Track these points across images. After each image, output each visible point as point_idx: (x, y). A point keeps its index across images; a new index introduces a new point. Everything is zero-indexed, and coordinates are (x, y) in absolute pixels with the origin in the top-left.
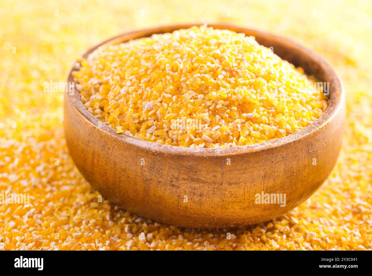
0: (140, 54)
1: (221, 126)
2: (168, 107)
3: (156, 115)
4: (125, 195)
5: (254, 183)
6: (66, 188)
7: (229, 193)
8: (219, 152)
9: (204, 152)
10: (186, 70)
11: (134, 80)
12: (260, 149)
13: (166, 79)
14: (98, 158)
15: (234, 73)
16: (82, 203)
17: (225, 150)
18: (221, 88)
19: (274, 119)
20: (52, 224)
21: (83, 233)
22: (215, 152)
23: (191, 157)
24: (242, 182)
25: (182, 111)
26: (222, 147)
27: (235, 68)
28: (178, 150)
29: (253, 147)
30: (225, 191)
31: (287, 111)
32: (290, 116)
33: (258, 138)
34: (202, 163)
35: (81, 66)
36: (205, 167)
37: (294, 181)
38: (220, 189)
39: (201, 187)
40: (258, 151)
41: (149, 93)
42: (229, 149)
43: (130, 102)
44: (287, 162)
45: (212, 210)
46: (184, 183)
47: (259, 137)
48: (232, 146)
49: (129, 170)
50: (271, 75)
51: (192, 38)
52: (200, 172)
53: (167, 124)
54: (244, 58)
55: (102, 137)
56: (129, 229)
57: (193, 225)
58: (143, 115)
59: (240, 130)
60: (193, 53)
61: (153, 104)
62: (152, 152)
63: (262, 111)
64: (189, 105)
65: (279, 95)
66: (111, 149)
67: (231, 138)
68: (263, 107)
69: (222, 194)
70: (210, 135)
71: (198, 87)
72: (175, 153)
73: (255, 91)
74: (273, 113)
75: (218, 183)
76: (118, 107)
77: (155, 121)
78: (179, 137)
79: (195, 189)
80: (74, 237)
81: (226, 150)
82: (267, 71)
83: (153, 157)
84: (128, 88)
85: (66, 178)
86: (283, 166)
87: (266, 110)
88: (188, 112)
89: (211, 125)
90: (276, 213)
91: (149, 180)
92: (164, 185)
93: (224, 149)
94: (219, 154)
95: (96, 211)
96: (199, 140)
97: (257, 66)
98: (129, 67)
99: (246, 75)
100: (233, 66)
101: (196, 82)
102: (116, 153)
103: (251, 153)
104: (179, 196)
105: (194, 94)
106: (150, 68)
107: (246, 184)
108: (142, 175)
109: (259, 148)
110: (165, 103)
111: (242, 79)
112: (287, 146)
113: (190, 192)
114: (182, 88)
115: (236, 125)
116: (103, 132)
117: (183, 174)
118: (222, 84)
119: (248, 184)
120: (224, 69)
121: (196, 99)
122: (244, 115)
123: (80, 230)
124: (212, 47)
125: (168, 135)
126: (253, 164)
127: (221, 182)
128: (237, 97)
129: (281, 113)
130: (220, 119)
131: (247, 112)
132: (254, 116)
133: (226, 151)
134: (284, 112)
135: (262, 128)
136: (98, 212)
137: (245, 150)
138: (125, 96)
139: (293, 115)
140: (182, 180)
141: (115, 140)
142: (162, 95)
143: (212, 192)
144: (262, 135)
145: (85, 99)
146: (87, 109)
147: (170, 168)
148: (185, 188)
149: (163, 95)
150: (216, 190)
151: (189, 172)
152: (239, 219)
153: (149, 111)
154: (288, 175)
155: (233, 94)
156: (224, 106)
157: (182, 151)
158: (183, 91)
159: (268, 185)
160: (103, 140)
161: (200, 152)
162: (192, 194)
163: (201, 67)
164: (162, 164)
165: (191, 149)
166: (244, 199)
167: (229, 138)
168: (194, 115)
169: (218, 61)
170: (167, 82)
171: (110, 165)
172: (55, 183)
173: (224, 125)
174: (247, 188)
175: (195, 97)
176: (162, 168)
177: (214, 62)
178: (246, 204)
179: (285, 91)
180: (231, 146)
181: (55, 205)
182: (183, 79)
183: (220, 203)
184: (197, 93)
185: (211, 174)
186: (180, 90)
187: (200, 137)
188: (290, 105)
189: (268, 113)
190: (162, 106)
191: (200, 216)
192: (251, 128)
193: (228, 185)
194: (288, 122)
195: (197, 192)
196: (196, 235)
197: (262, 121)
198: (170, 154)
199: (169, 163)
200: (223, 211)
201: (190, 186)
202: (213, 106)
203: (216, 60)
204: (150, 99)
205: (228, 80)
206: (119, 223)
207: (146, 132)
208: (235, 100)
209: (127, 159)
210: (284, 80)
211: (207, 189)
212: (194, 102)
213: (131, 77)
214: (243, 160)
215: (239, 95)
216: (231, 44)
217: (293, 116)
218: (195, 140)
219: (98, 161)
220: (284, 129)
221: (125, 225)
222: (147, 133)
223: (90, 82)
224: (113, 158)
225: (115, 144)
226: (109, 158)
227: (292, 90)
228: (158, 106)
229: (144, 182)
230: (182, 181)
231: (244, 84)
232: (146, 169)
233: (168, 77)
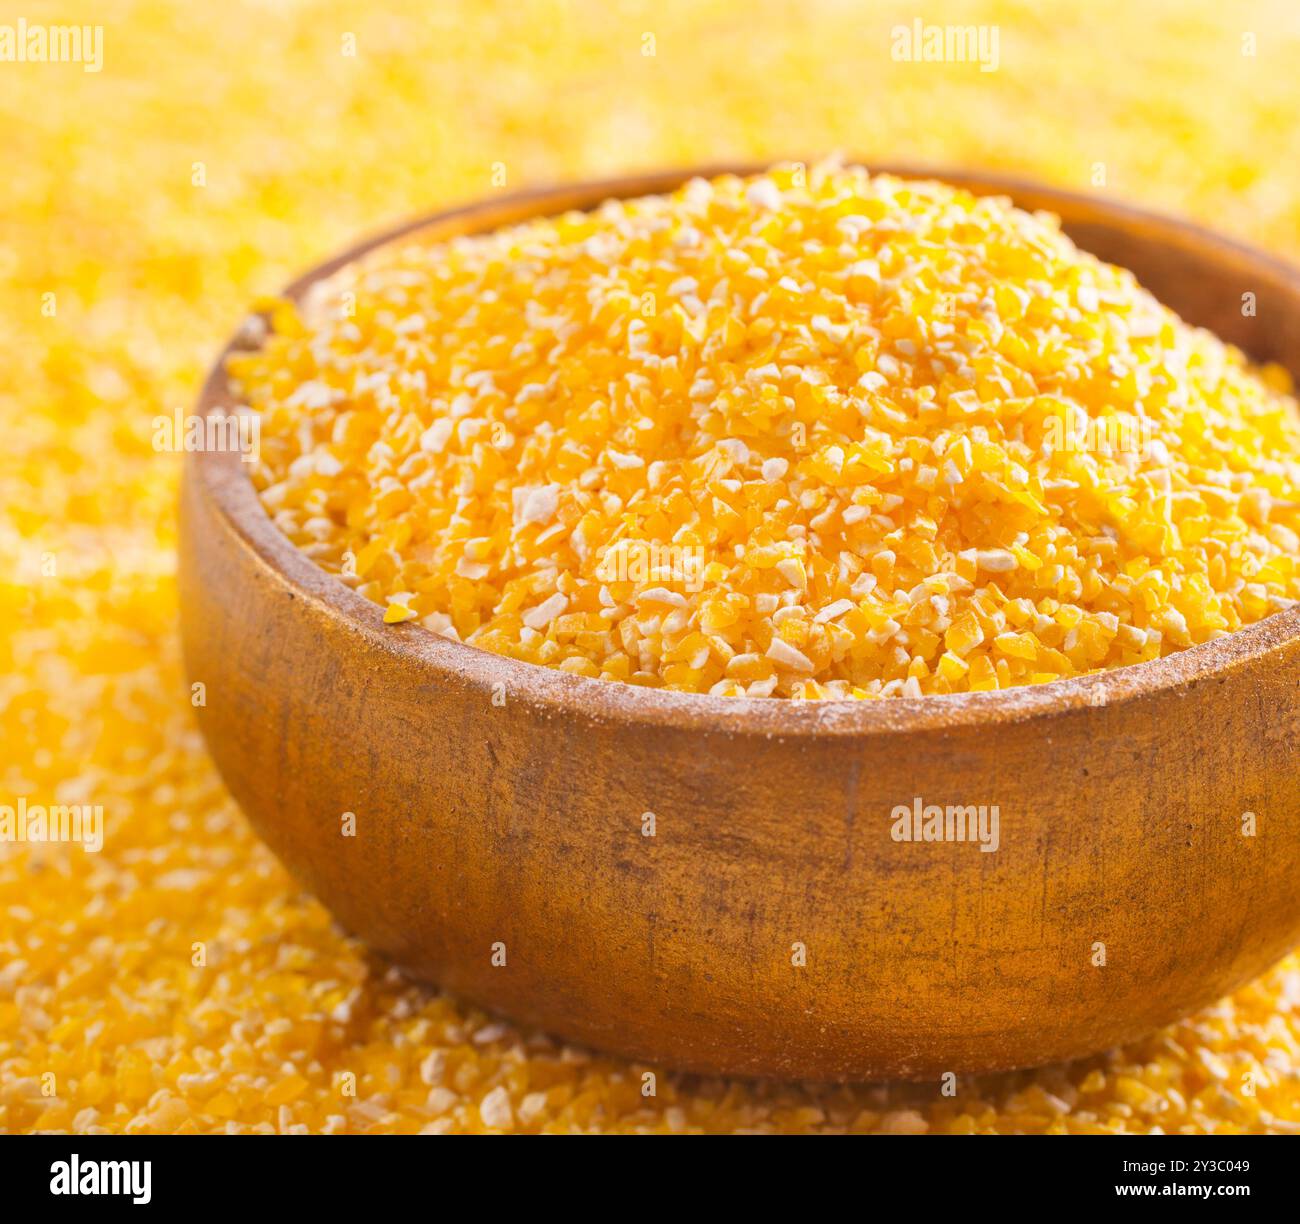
0: (525, 278)
1: (857, 602)
2: (625, 509)
3: (572, 546)
4: (418, 907)
5: (1001, 871)
6: (183, 881)
7: (883, 909)
8: (835, 717)
9: (770, 714)
10: (713, 349)
11: (487, 390)
12: (1027, 710)
13: (624, 387)
14: (302, 735)
15: (936, 365)
16: (242, 946)
17: (869, 708)
18: (871, 433)
19: (1111, 582)
20: (92, 1032)
21: (226, 1077)
22: (816, 716)
23: (706, 735)
24: (943, 861)
25: (685, 528)
26: (857, 695)
27: (943, 346)
28: (649, 704)
29: (996, 699)
30: (860, 901)
31: (1177, 545)
32: (1190, 569)
33: (1031, 665)
34: (754, 767)
35: (270, 330)
36: (770, 786)
37: (1194, 870)
38: (837, 889)
39: (750, 879)
40: (1017, 721)
41: (545, 451)
42: (884, 705)
43: (459, 490)
44: (1157, 776)
45: (806, 989)
46: (672, 854)
47: (1034, 658)
48: (901, 696)
49: (435, 790)
50: (1115, 384)
51: (761, 209)
52: (747, 809)
53: (612, 586)
54: (989, 301)
55: (319, 637)
56: (441, 1068)
57: (725, 1060)
58: (511, 544)
59: (944, 623)
60: (758, 273)
61: (561, 498)
62: (532, 709)
63: (1054, 543)
64: (717, 503)
65: (1143, 476)
66: (357, 693)
67: (903, 657)
68: (1061, 525)
69: (847, 913)
70: (804, 643)
71: (766, 426)
72: (633, 715)
73: (1026, 452)
74: (1105, 553)
75: (830, 862)
76: (406, 509)
77: (561, 572)
78: (664, 647)
79: (724, 885)
80: (185, 1093)
81: (869, 711)
82: (1092, 364)
83: (535, 730)
84: (456, 426)
85: (185, 837)
86: (1136, 798)
87: (1075, 539)
88: (710, 534)
89: (813, 597)
90: (1111, 1018)
91: (521, 836)
92: (583, 862)
93: (859, 703)
94: (833, 725)
95: (298, 985)
96: (753, 664)
97: (1049, 340)
98: (470, 335)
99: (992, 379)
100: (931, 335)
101: (757, 400)
102: (376, 714)
103: (984, 725)
104: (650, 917)
105: (744, 455)
106: (561, 338)
107: (959, 871)
108: (488, 816)
109: (1024, 705)
110: (613, 492)
111: (972, 393)
112: (1155, 703)
113: (704, 900)
114: (695, 427)
115: (929, 601)
116: (328, 617)
117: (672, 812)
118: (877, 414)
119: (971, 870)
120: (888, 348)
121: (750, 480)
122: (971, 555)
123: (216, 1063)
124: (846, 249)
125: (617, 639)
126: (993, 779)
127: (843, 859)
128: (942, 473)
129: (1146, 556)
130: (855, 569)
131: (983, 545)
132: (1015, 563)
133: (869, 715)
134: (1163, 550)
135: (1051, 621)
136: (309, 987)
137: (957, 713)
138: (440, 459)
139: (1206, 568)
140: (667, 842)
141: (377, 653)
142: (600, 460)
143: (802, 900)
144: (1047, 649)
145: (267, 474)
146: (272, 517)
147: (615, 786)
148: (678, 879)
149: (606, 456)
150: (819, 894)
151: (694, 803)
152: (931, 1037)
153: (537, 527)
154: (1163, 840)
155: (925, 462)
156: (880, 513)
157: (669, 707)
158: (697, 442)
159: (1064, 880)
160: (327, 652)
161: (751, 713)
162: (711, 909)
163: (787, 334)
164: (574, 766)
165: (709, 701)
166: (952, 945)
167: (893, 659)
168: (739, 550)
169: (864, 311)
170: (629, 402)
171: (351, 766)
172: (134, 856)
173: (872, 599)
174: (968, 892)
175: (747, 467)
176: (578, 782)
177: (847, 316)
178: (962, 969)
179: (1177, 459)
180: (898, 693)
181: (120, 951)
182: (700, 386)
183: (840, 956)
184: (758, 450)
185: (798, 816)
186: (685, 436)
187: (760, 649)
188: (1195, 520)
189: (1084, 553)
190: (599, 505)
191: (751, 1017)
192: (999, 617)
193: (878, 870)
194: (1177, 600)
195: (736, 900)
196: (746, 1110)
197: (1054, 586)
198: (614, 719)
199: (610, 759)
200: (857, 995)
201: (703, 872)
202: (830, 510)
203: (855, 306)
204: (548, 474)
205: (904, 396)
206: (399, 1040)
207: (521, 621)
208: (931, 489)
209: (424, 738)
210: (1174, 410)
211: (781, 888)
212: (741, 492)
213: (472, 380)
214: (946, 755)
215: (949, 464)
216: (936, 235)
217: (1200, 570)
218: (735, 660)
219: (302, 747)
220: (1156, 628)
221: (422, 1051)
222: (524, 626)
223: (294, 401)
224: (366, 735)
225: (376, 668)
226: (346, 736)
227: (1210, 457)
228: (578, 504)
229: (499, 849)
230: (666, 846)
231: (980, 419)
232: (505, 787)
233: (634, 379)
